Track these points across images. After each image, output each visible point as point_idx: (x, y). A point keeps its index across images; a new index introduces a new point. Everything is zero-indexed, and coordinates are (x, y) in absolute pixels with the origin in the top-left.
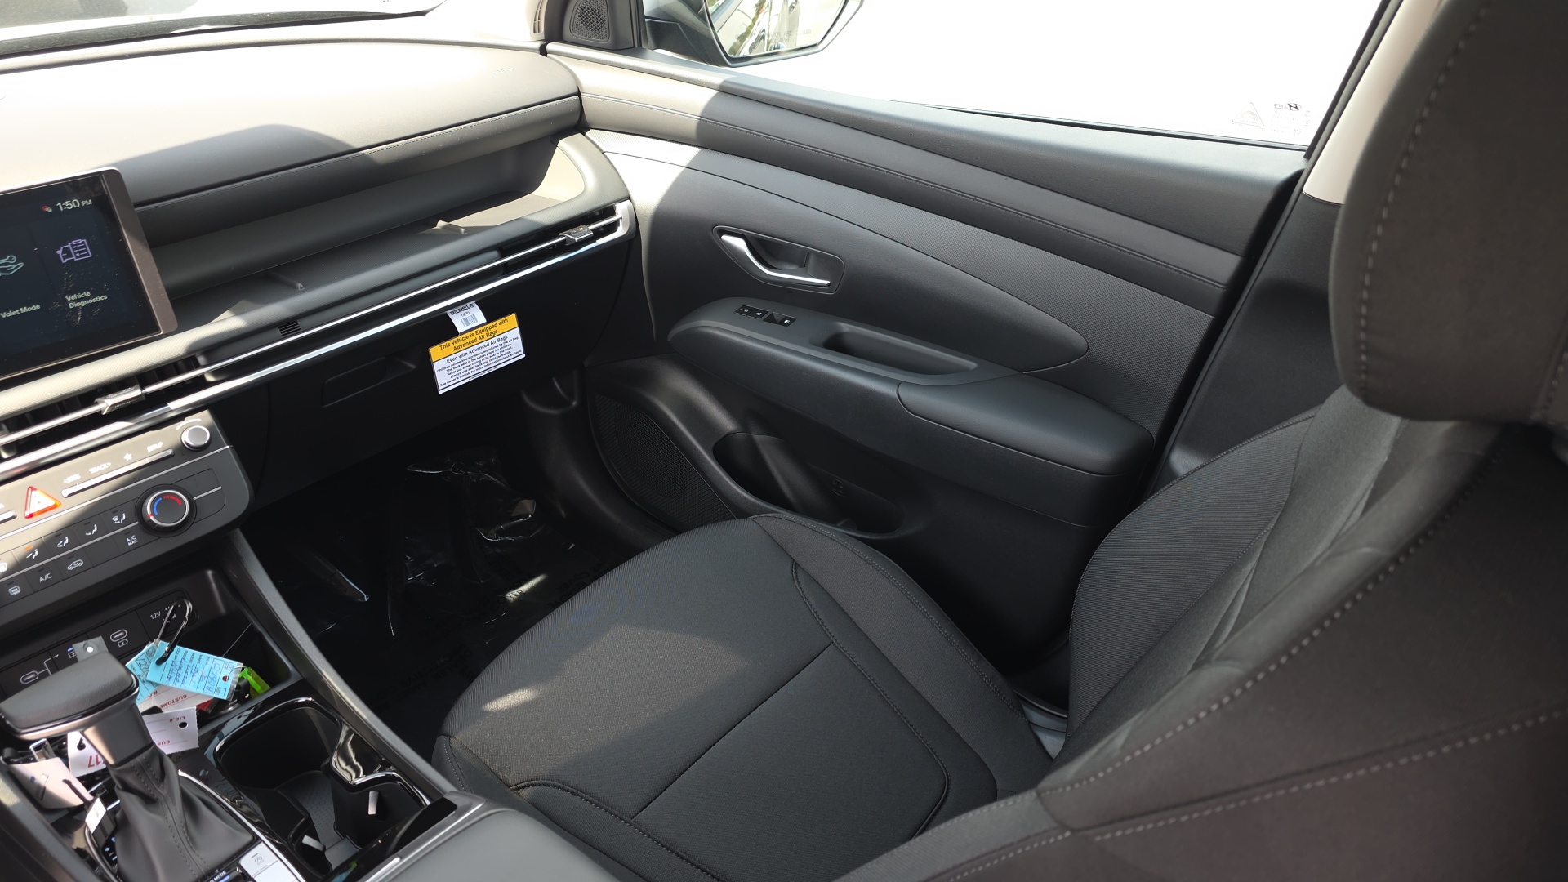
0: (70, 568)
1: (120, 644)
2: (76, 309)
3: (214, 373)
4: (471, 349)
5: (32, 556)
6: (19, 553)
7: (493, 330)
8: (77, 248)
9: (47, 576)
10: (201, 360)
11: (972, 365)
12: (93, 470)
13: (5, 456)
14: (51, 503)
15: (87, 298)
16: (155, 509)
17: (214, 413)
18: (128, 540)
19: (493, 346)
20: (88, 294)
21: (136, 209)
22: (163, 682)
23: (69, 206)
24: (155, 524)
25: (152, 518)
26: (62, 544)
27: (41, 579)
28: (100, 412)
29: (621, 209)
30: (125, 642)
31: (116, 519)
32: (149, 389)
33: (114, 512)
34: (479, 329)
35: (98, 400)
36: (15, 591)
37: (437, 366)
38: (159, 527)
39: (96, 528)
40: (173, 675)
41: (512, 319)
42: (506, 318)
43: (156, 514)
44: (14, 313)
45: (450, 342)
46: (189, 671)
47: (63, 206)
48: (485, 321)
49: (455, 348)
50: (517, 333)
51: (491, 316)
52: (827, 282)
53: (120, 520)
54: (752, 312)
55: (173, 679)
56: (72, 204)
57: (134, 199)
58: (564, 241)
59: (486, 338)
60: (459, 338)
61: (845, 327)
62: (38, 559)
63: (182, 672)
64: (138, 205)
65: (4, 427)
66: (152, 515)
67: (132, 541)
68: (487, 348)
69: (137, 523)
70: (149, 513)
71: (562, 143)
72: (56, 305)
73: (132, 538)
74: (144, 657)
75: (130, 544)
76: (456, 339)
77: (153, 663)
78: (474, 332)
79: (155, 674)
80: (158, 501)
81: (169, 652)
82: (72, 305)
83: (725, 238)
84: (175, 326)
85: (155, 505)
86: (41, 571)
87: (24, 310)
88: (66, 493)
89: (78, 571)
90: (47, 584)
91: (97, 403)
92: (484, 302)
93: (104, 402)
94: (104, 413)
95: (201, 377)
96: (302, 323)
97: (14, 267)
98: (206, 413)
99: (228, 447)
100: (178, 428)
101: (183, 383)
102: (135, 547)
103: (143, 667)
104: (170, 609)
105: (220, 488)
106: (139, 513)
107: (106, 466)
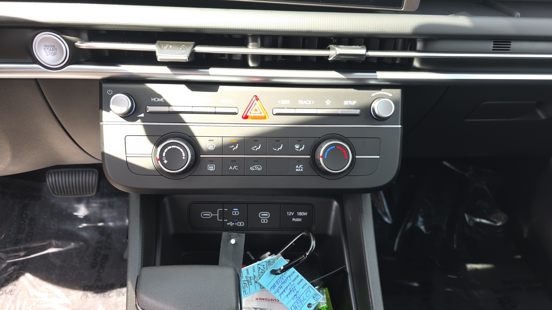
0: (252, 169)
1: (263, 221)
3: (423, 60)
5: (233, 148)
6: (226, 140)
9: (235, 167)
10: (419, 45)
12: (301, 102)
13: (251, 64)
14: (263, 115)
16: (326, 153)
17: (403, 94)
18: (297, 167)
22: (268, 288)
24: (321, 165)
25: (321, 159)
26: (255, 148)
28: (328, 57)
30: (266, 221)
31: (297, 147)
32: (371, 53)
33: (298, 141)
35: (331, 46)
36: (211, 168)
38: (323, 168)
39: (281, 147)
40: (277, 285)
43: (325, 157)
46: (289, 287)
53: (299, 149)
55: (276, 288)
62: (236, 152)
63: (285, 285)
65: (259, 40)
66: (322, 157)
67: (299, 168)
69: (309, 157)
70: (321, 154)
73: (301, 166)
74: (265, 264)
75: (297, 170)
77: (268, 272)
79: (267, 280)
80: (332, 148)
81: (283, 271)
84: (417, 6)
85: (328, 151)
86: (234, 161)
88: (276, 111)
89: (256, 174)
90: (233, 174)
91: (329, 49)
93: (334, 49)
94: (330, 59)
95: (411, 60)
96: (514, 45)
98: (397, 92)
99: (400, 126)
100: (373, 95)
101: (394, 59)
102: (300, 174)
103: (261, 271)
104: (300, 214)
105: (378, 157)
106: (313, 151)
107: (310, 103)
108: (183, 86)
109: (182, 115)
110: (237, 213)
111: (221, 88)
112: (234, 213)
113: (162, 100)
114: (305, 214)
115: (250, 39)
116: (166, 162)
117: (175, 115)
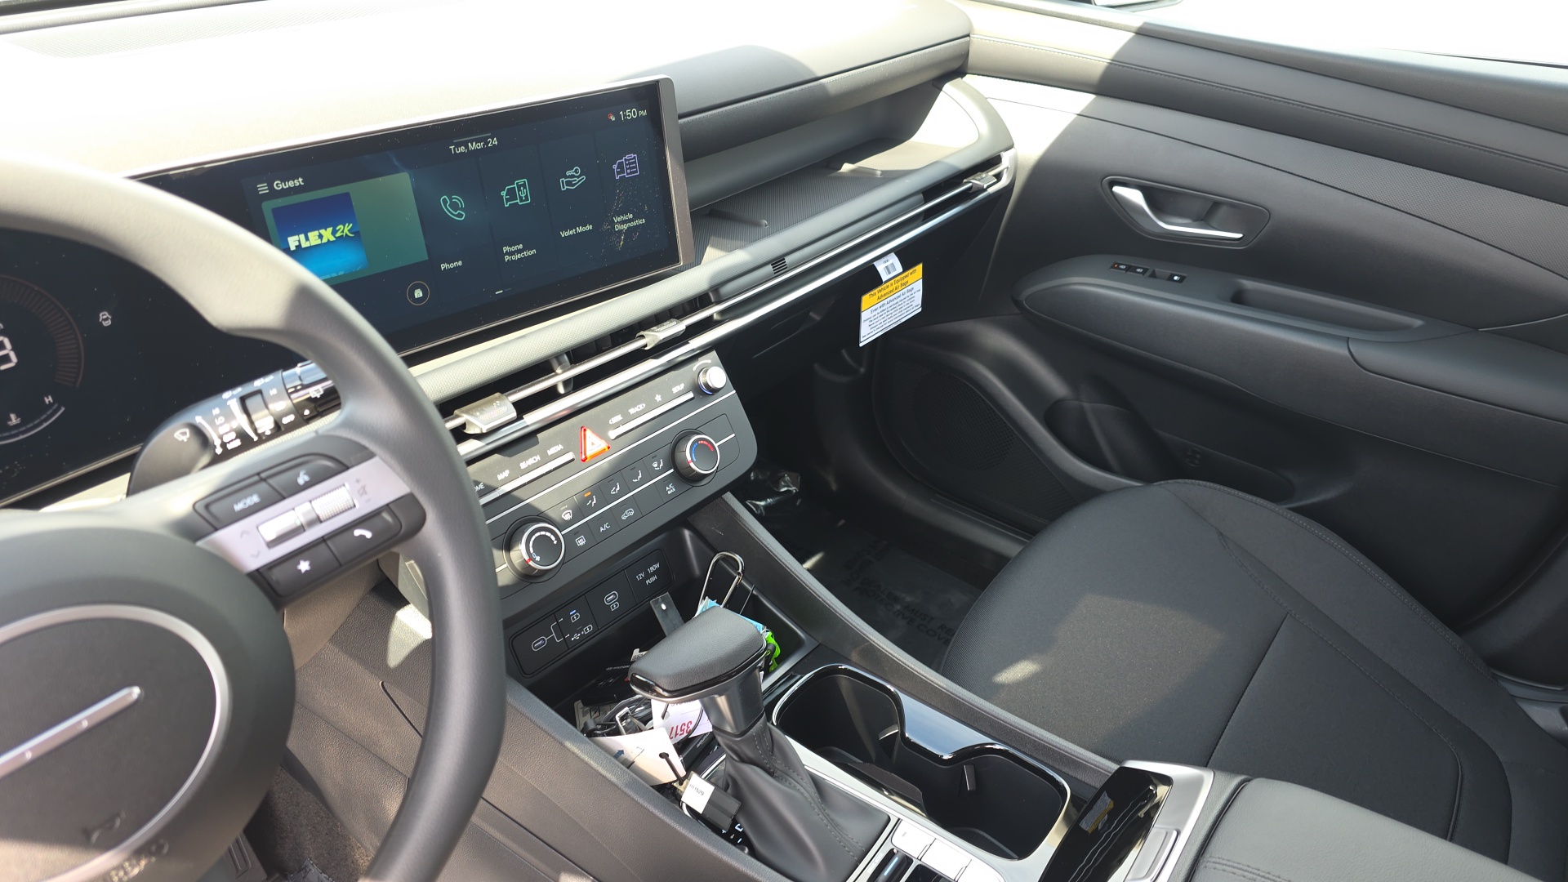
0: (624, 518)
1: (613, 607)
2: (620, 231)
3: (720, 313)
4: (888, 299)
5: (590, 504)
6: (579, 498)
7: (906, 280)
8: (629, 164)
9: (605, 526)
11: (1418, 322)
12: (631, 411)
13: (563, 393)
14: (602, 446)
15: (630, 221)
16: (693, 455)
17: (721, 354)
18: (667, 488)
19: (904, 297)
20: (631, 216)
21: (682, 121)
23: (629, 116)
24: (694, 470)
25: (692, 465)
26: (615, 491)
27: (602, 529)
28: (645, 346)
29: (1007, 159)
30: (616, 605)
31: (655, 465)
32: (683, 325)
33: (653, 457)
34: (896, 279)
35: (643, 333)
36: (582, 542)
37: (864, 315)
39: (640, 474)
41: (919, 268)
42: (914, 269)
43: (694, 459)
44: (571, 233)
45: (876, 291)
47: (625, 115)
48: (899, 269)
49: (879, 298)
50: (919, 285)
51: (907, 265)
52: (1239, 236)
53: (658, 466)
54: (1130, 269)
56: (631, 114)
57: (681, 110)
58: (971, 188)
59: (900, 288)
60: (883, 287)
61: (1249, 284)
62: (596, 507)
64: (681, 116)
66: (692, 463)
67: (670, 489)
68: (898, 300)
69: (672, 471)
70: (689, 459)
71: (948, 87)
72: (606, 227)
73: (670, 486)
75: (669, 493)
76: (880, 288)
78: (892, 281)
80: (695, 446)
82: (618, 227)
83: (1117, 189)
84: (693, 256)
85: (694, 451)
86: (601, 519)
87: (580, 229)
88: (612, 435)
89: (631, 521)
90: (607, 535)
91: (643, 336)
92: (899, 251)
93: (647, 336)
94: (647, 348)
95: (712, 316)
96: (788, 261)
97: (578, 180)
98: (714, 353)
99: (734, 392)
100: (694, 369)
102: (674, 496)
104: (652, 569)
105: (733, 435)
106: (673, 460)
107: (641, 408)
108: (496, 456)
109: (514, 493)
110: (577, 616)
111: (540, 436)
112: (574, 619)
113: (481, 486)
114: (657, 566)
115: (555, 363)
116: (538, 558)
117: (508, 498)
